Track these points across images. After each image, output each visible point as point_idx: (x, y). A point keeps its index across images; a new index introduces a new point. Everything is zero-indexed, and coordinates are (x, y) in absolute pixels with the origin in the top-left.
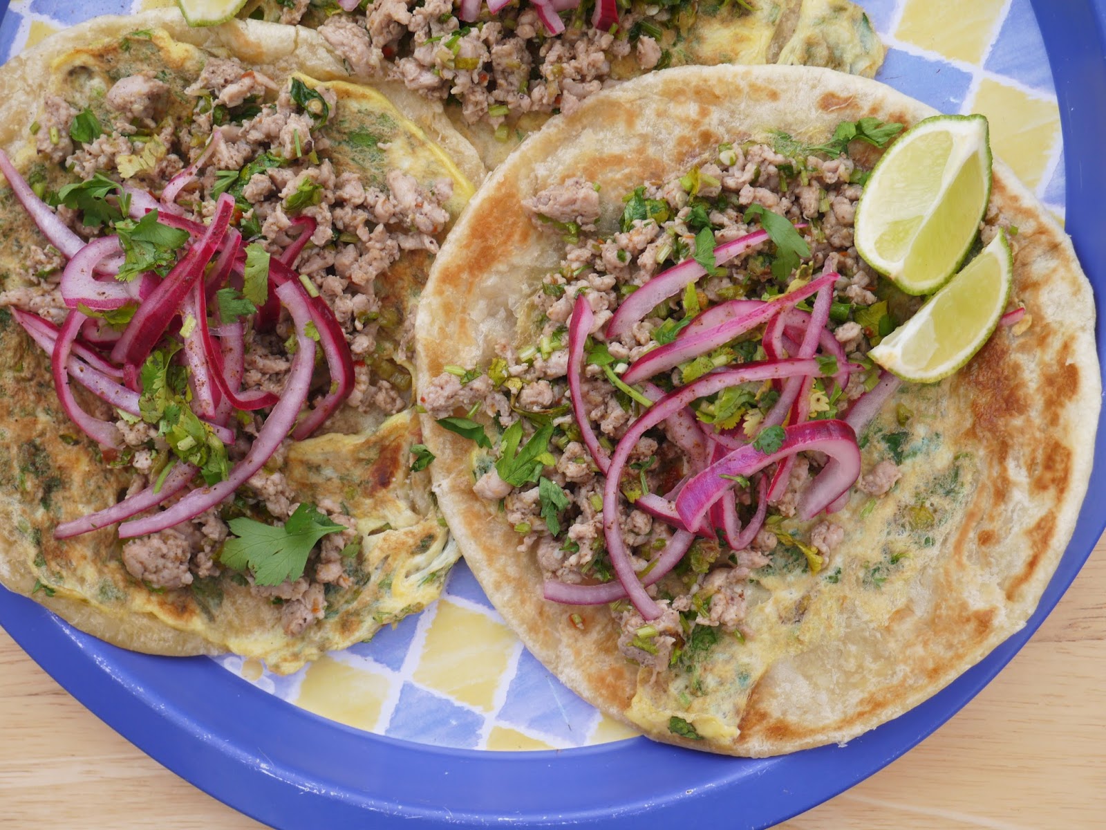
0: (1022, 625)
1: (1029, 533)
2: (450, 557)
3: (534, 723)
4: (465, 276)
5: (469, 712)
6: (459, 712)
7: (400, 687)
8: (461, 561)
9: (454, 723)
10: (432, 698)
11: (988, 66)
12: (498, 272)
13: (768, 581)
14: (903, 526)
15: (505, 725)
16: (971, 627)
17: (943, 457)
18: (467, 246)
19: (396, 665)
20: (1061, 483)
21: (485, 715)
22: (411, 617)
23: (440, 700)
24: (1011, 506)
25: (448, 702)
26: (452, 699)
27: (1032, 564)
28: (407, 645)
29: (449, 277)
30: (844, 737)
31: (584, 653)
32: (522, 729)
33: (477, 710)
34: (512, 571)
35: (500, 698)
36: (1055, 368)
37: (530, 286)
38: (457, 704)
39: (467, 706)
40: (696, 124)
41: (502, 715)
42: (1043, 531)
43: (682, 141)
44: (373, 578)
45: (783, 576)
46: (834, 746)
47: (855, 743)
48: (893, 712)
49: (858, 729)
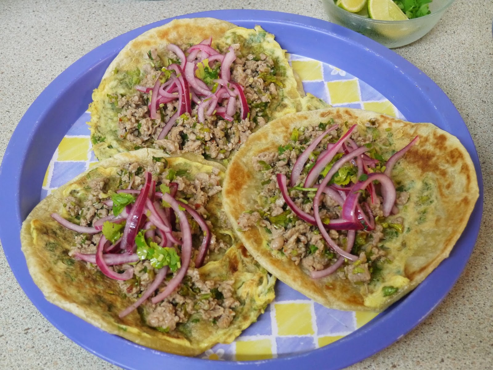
0: (478, 195)
1: (461, 172)
2: (272, 281)
3: (332, 331)
4: (234, 190)
5: (306, 338)
6: (302, 339)
7: (275, 340)
8: (278, 281)
9: (302, 343)
10: (289, 339)
11: (363, 100)
12: (245, 189)
13: (387, 245)
14: (420, 205)
15: (322, 336)
16: (463, 205)
17: (419, 185)
18: (231, 182)
19: (269, 333)
20: (461, 156)
21: (312, 336)
22: (267, 307)
23: (293, 338)
24: (450, 174)
25: (296, 338)
26: (297, 336)
27: (468, 178)
28: (270, 324)
29: (229, 192)
30: (446, 254)
31: (338, 296)
32: (329, 335)
33: (309, 335)
34: (297, 274)
35: (315, 328)
36: (435, 141)
37: (257, 191)
38: (300, 336)
39: (304, 336)
40: (286, 132)
41: (319, 333)
42: (465, 168)
43: (285, 137)
44: (246, 302)
45: (391, 241)
46: (445, 260)
47: (452, 253)
48: (458, 236)
49: (450, 248)
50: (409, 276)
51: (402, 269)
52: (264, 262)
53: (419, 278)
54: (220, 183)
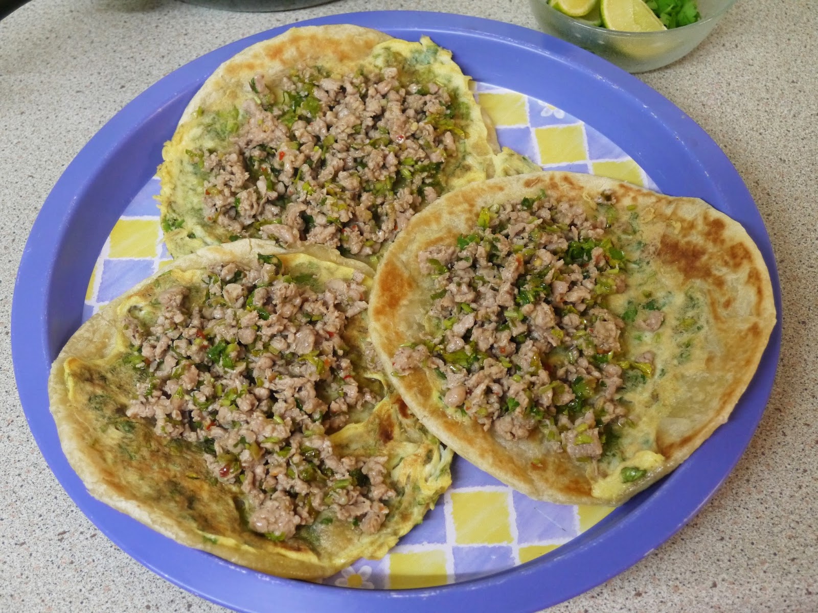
0: (775, 321)
1: (748, 282)
2: (447, 457)
3: (541, 537)
4: (388, 309)
5: (500, 548)
6: (494, 550)
7: (451, 551)
8: (456, 457)
9: (494, 557)
10: (474, 549)
11: (591, 158)
12: (404, 305)
13: (628, 396)
14: (681, 332)
15: (525, 545)
16: (750, 336)
17: (679, 299)
18: (383, 295)
19: (442, 540)
20: (747, 255)
21: (510, 545)
22: (439, 500)
23: (479, 549)
24: (730, 284)
25: (484, 547)
26: (486, 544)
27: (760, 292)
28: (445, 528)
29: (379, 312)
30: (724, 417)
31: (551, 480)
32: (537, 543)
33: (504, 544)
34: (485, 446)
35: (514, 532)
36: (707, 228)
37: (424, 309)
38: (491, 546)
39: (497, 544)
40: (470, 211)
41: (521, 540)
42: (754, 276)
43: (468, 220)
44: (406, 490)
45: (634, 390)
46: (721, 427)
47: (732, 417)
48: (742, 389)
49: (729, 409)
50: (664, 450)
51: (652, 437)
52: (434, 427)
53: (680, 455)
54: (365, 297)
